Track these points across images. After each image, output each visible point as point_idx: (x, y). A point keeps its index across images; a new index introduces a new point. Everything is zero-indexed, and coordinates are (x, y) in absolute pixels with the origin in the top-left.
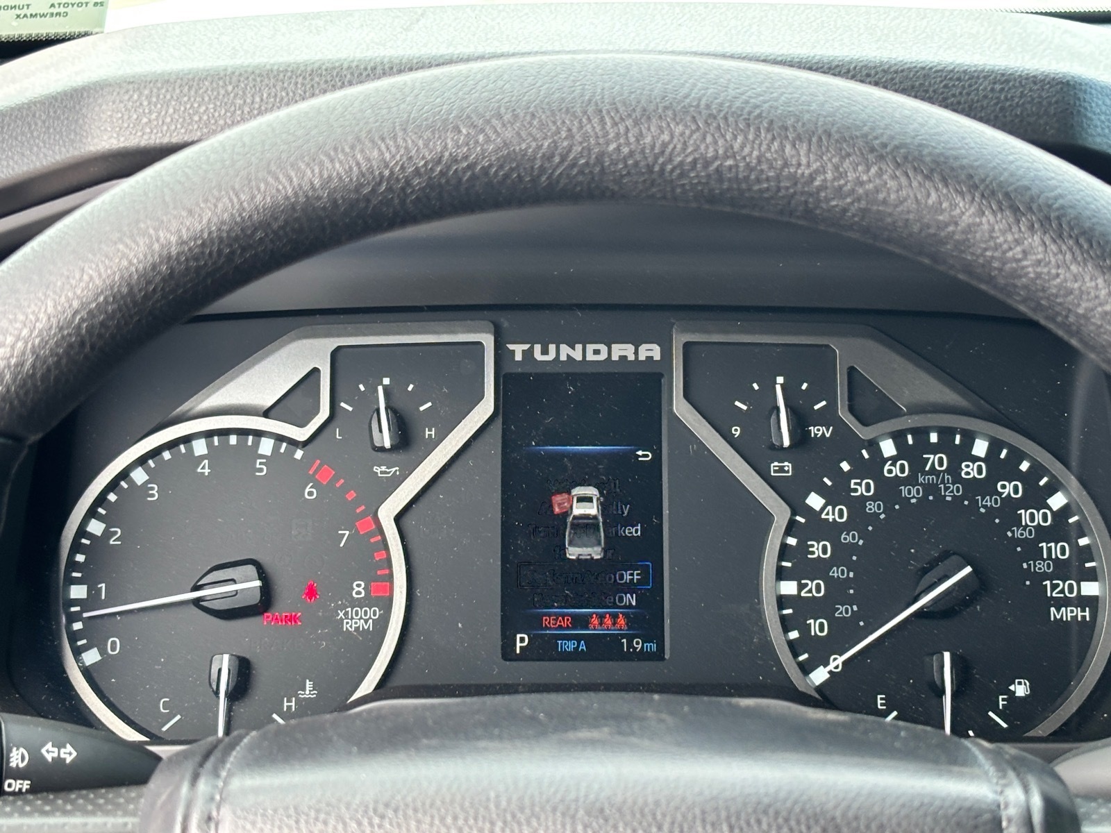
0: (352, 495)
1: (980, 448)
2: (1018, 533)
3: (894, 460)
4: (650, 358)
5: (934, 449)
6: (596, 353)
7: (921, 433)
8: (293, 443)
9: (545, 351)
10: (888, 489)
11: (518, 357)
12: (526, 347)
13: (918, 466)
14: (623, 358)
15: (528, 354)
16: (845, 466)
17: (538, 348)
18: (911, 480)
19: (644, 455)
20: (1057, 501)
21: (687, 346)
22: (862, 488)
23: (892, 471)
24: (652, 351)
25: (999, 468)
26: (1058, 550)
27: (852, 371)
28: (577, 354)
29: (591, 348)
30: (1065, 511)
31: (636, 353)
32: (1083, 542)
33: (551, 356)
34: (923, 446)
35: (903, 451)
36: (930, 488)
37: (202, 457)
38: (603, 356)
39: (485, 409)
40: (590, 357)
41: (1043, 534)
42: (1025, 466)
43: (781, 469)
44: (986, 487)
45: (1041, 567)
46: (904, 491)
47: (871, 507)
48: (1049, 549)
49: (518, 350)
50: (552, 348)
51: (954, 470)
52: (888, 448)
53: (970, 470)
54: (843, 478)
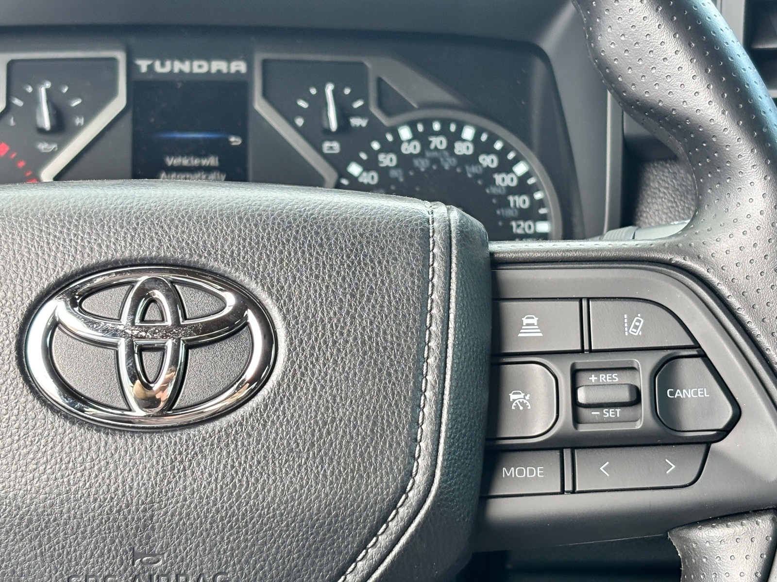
0: (22, 164)
1: (468, 133)
2: (494, 190)
3: (409, 141)
4: (238, 72)
5: (437, 134)
6: (199, 67)
7: (428, 123)
9: (163, 65)
10: (405, 161)
11: (144, 69)
12: (149, 62)
13: (425, 145)
15: (151, 68)
16: (376, 146)
17: (158, 63)
18: (422, 155)
19: (235, 140)
20: (521, 169)
21: (265, 63)
22: (387, 160)
23: (407, 149)
24: (239, 66)
25: (481, 148)
26: (521, 202)
27: (380, 81)
28: (186, 68)
29: (196, 64)
30: (528, 175)
31: (229, 67)
32: (538, 196)
33: (167, 69)
34: (429, 132)
35: (416, 136)
36: (435, 161)
38: (204, 70)
39: (119, 103)
40: (196, 70)
41: (511, 191)
42: (498, 145)
43: (331, 148)
44: (473, 159)
45: (509, 213)
46: (416, 162)
47: (394, 173)
48: (515, 202)
49: (143, 65)
50: (168, 63)
51: (450, 148)
52: (405, 133)
53: (461, 149)
54: (373, 156)
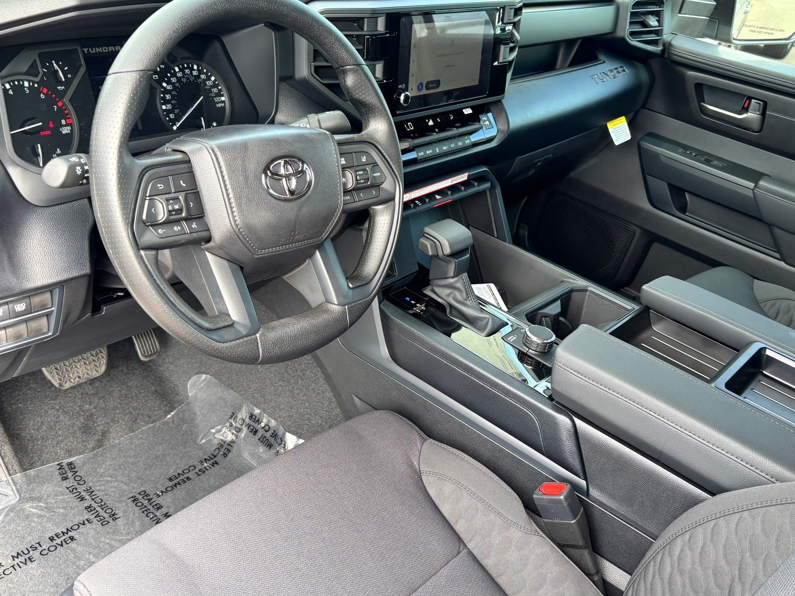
0: (54, 96)
1: (196, 67)
2: (207, 87)
3: (179, 72)
5: (186, 68)
6: (105, 49)
7: (183, 65)
8: (34, 82)
9: (92, 50)
10: (179, 79)
11: (86, 52)
12: (87, 49)
13: (184, 73)
14: (112, 50)
15: (88, 51)
16: (169, 75)
17: (90, 49)
18: (183, 77)
20: (213, 78)
22: (173, 80)
23: (179, 75)
25: (200, 72)
26: (215, 90)
28: (101, 51)
29: (103, 48)
30: (215, 80)
31: (115, 49)
32: (220, 88)
33: (94, 51)
34: (184, 68)
35: (180, 70)
36: (188, 78)
37: (9, 89)
38: (107, 50)
39: (83, 69)
40: (104, 51)
41: (213, 87)
42: (205, 71)
43: (155, 77)
44: (198, 77)
45: (213, 95)
46: (182, 80)
47: (177, 85)
48: (213, 90)
49: (86, 50)
50: (94, 49)
51: (191, 73)
52: (177, 69)
53: (195, 73)
54: (169, 78)
